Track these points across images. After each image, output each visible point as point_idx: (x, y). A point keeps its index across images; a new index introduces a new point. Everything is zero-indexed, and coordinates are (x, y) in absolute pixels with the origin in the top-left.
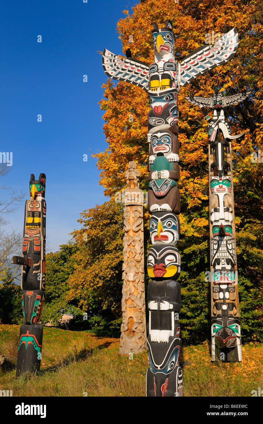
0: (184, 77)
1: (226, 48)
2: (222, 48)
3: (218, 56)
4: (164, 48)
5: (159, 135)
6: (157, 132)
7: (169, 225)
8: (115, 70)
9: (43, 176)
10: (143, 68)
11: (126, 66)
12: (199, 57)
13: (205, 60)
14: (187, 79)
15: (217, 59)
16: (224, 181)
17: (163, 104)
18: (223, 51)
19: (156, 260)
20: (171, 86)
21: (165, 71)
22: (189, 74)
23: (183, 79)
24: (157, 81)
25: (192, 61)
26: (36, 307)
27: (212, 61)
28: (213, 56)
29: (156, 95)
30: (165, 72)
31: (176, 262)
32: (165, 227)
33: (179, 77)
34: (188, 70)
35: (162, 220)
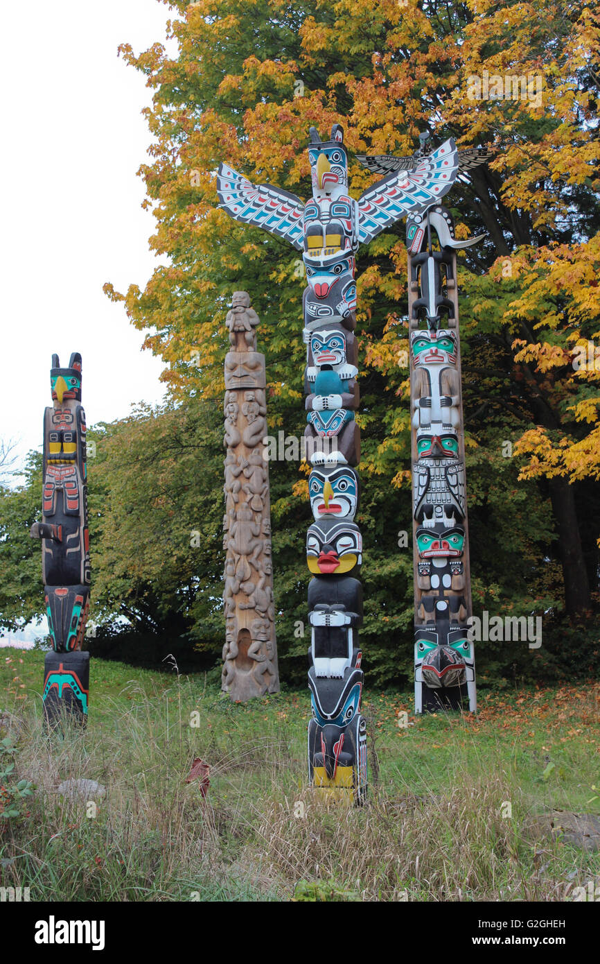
0: (365, 225)
1: (437, 175)
2: (430, 175)
3: (423, 189)
4: (331, 178)
5: (324, 334)
6: (320, 329)
7: (343, 486)
8: (240, 204)
9: (77, 358)
10: (293, 207)
11: (261, 199)
12: (390, 190)
13: (401, 195)
14: (370, 229)
15: (421, 194)
16: (440, 340)
17: (329, 280)
18: (432, 180)
19: (321, 545)
20: (342, 246)
21: (332, 218)
22: (374, 220)
23: (363, 230)
24: (319, 237)
25: (379, 197)
26: (76, 618)
27: (413, 198)
28: (415, 188)
29: (318, 263)
30: (334, 221)
31: (355, 547)
32: (336, 490)
33: (358, 228)
34: (371, 213)
35: (331, 479)
